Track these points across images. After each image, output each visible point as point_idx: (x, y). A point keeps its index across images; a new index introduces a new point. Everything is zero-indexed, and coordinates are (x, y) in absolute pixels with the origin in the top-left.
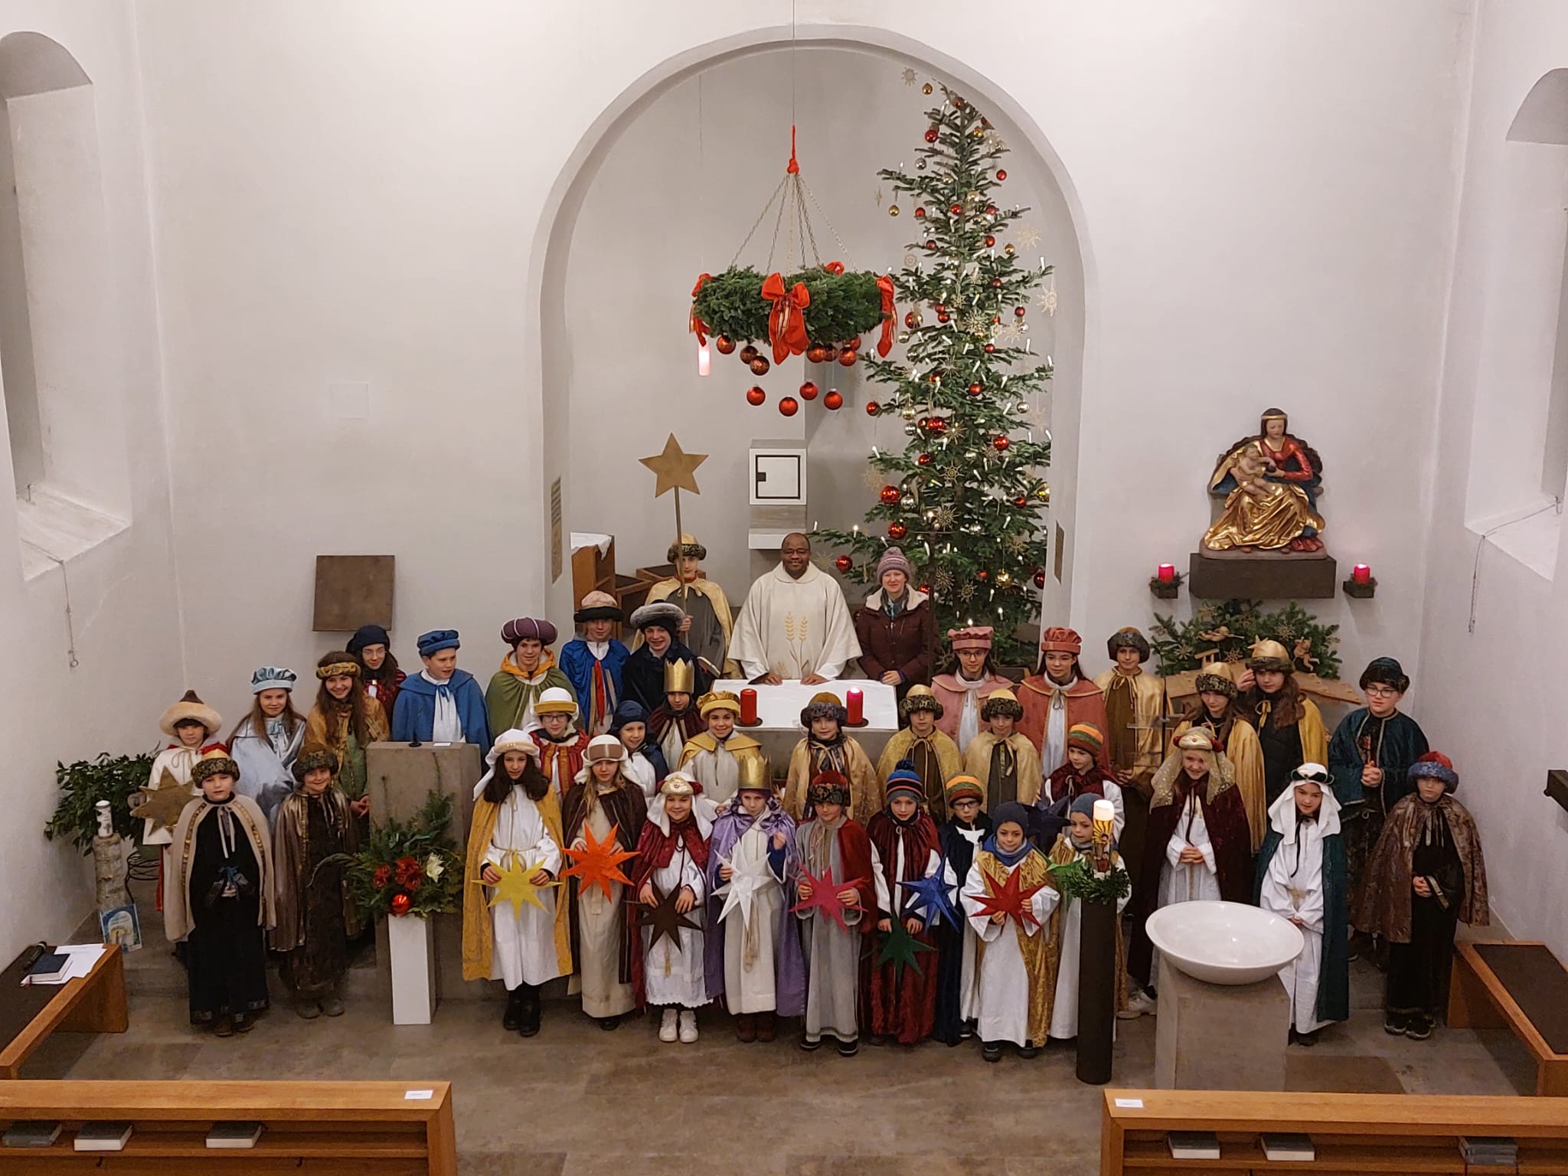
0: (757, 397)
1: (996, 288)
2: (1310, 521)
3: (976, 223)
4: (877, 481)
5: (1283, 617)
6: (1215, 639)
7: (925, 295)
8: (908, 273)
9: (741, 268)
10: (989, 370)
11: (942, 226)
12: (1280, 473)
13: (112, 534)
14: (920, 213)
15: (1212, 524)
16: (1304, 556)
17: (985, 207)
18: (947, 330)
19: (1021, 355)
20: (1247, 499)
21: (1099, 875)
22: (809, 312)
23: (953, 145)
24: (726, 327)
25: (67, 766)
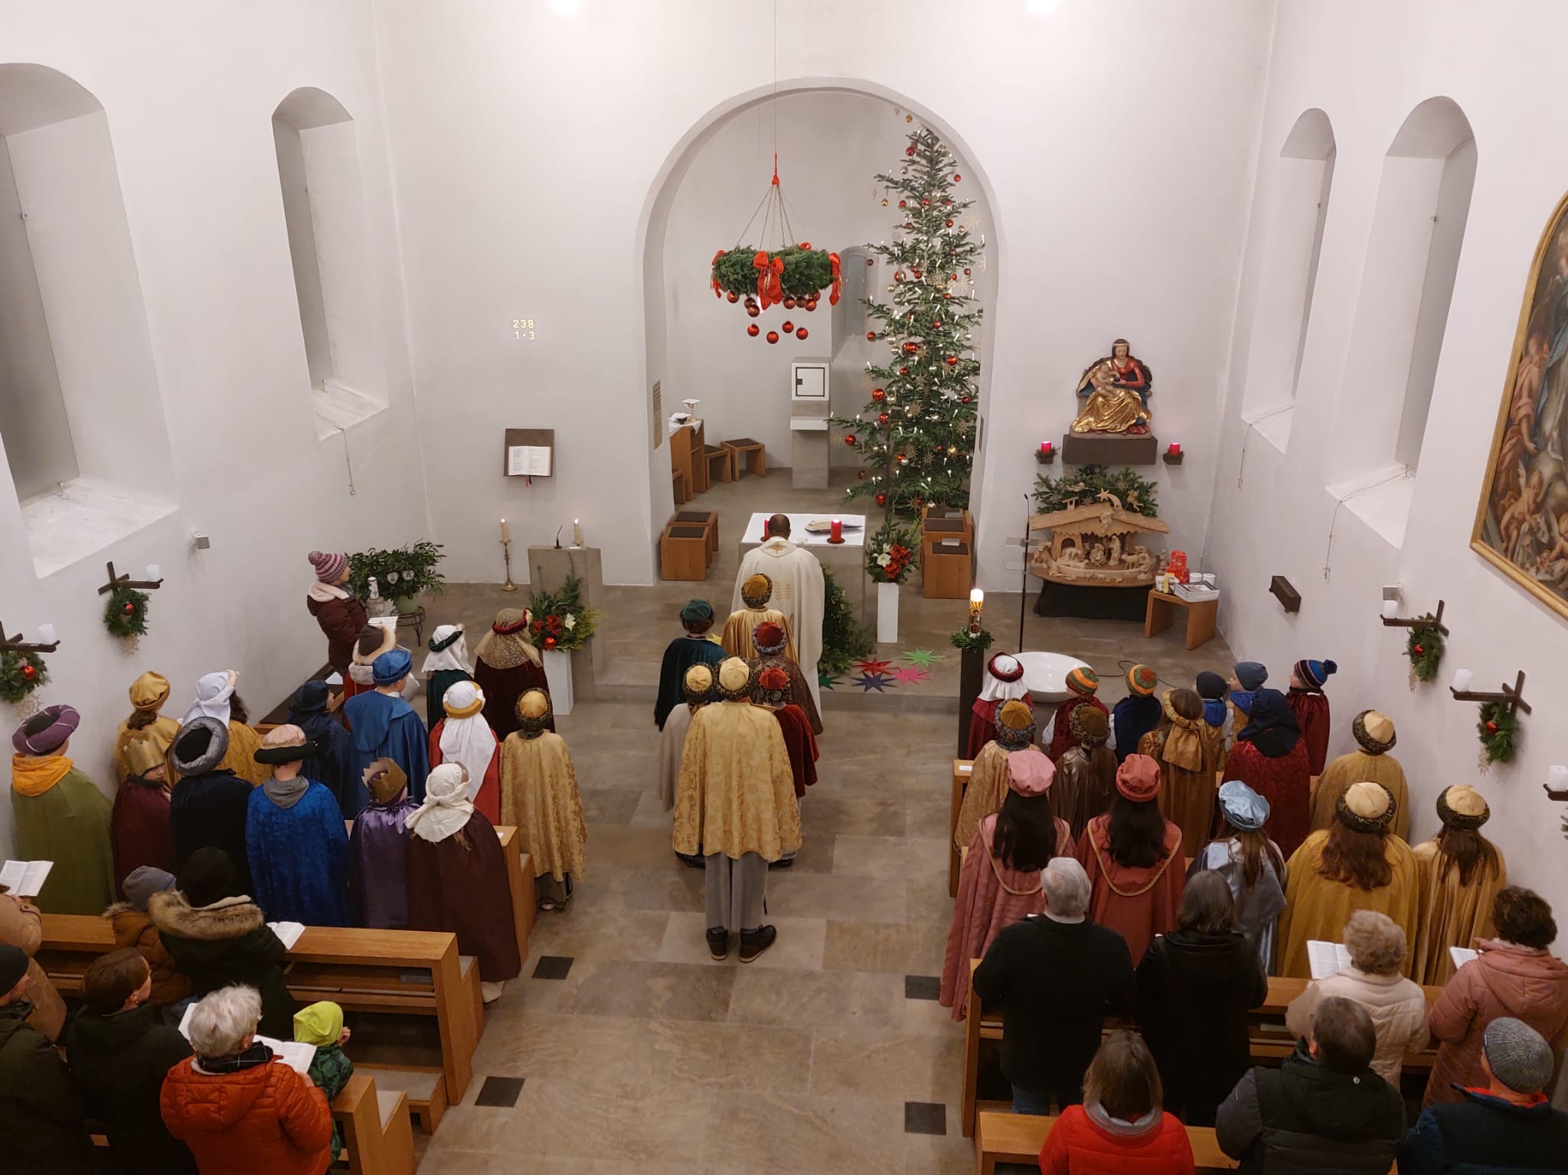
0: (754, 331)
1: (952, 255)
2: (1143, 415)
3: (940, 211)
4: (870, 385)
5: (1121, 477)
6: (1076, 490)
7: (905, 260)
8: (897, 244)
9: (743, 247)
10: (947, 311)
11: (916, 213)
12: (1123, 382)
13: (376, 412)
14: (903, 204)
15: (1079, 414)
16: (1136, 437)
17: (946, 201)
18: (920, 284)
19: (969, 301)
20: (1100, 399)
21: (973, 635)
22: (784, 276)
23: (925, 157)
24: (732, 286)
25: (351, 556)
